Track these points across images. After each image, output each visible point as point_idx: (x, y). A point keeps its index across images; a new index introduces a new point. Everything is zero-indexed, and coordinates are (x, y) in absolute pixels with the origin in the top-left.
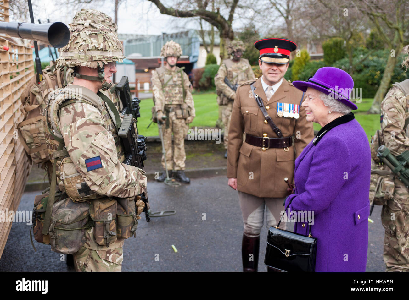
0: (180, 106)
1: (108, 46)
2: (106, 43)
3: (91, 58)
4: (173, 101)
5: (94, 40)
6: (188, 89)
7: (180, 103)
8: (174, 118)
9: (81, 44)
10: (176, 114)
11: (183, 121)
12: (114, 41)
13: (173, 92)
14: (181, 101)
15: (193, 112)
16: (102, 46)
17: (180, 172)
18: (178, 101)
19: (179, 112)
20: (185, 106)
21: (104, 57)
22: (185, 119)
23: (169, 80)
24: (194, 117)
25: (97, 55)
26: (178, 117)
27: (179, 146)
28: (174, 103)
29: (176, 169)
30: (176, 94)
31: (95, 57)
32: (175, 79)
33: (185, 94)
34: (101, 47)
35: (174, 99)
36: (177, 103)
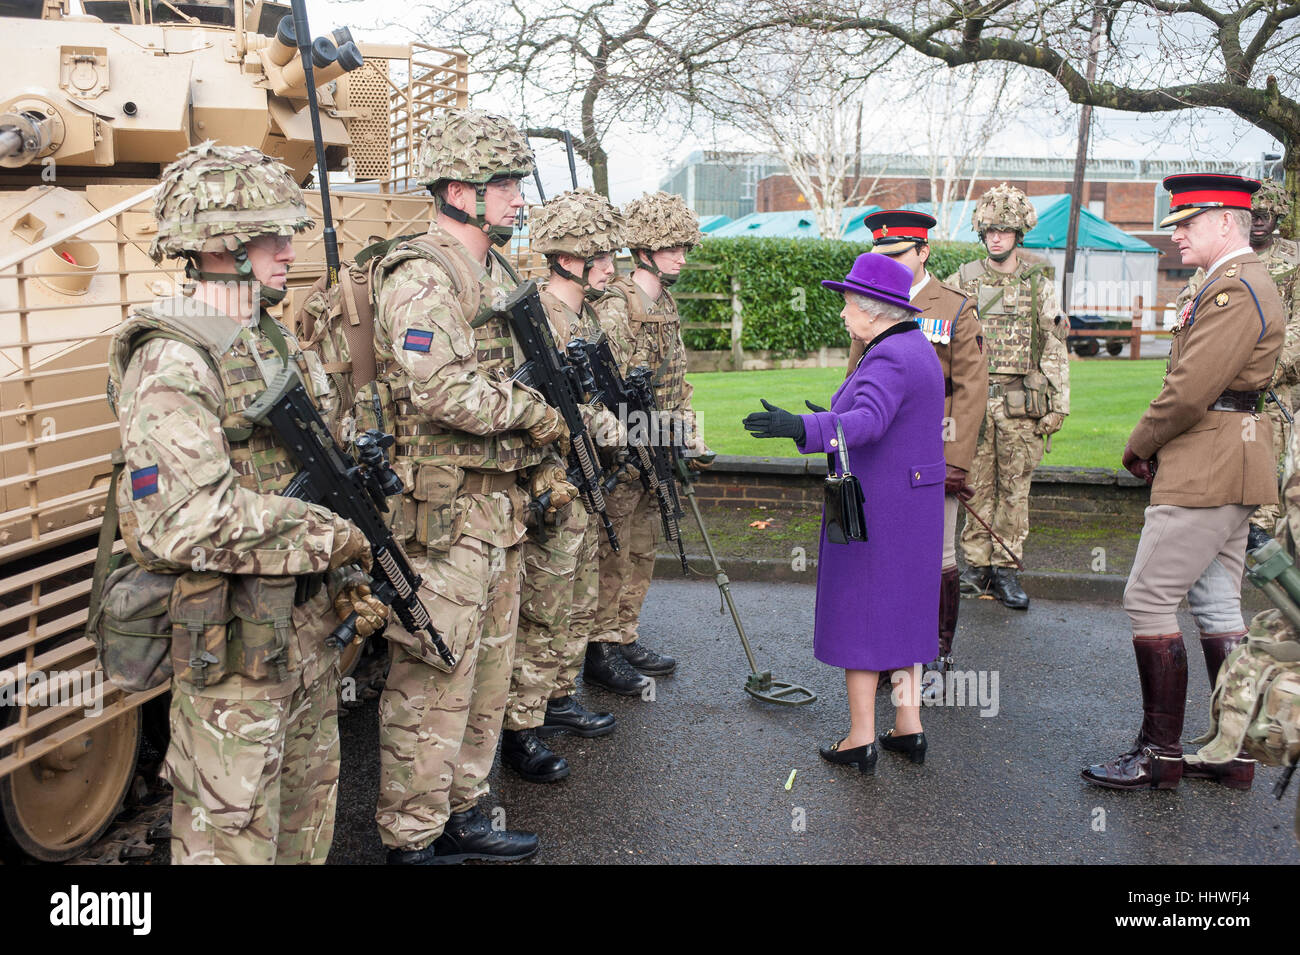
0: (1019, 379)
1: (248, 197)
2: (244, 192)
3: (207, 230)
4: (998, 364)
5: (214, 187)
6: (1052, 327)
7: (1021, 371)
8: (1000, 415)
9: (182, 198)
10: (1006, 404)
11: (1028, 424)
12: (268, 184)
13: (1002, 337)
14: (1024, 365)
15: (1063, 399)
16: (230, 199)
17: (1004, 573)
18: (1015, 365)
19: (1016, 397)
20: (1036, 380)
21: (239, 225)
22: (1037, 420)
23: (993, 302)
24: (1064, 415)
25: (221, 221)
26: (1013, 411)
27: (1010, 499)
28: (1002, 369)
29: (996, 562)
30: (1008, 342)
31: (217, 226)
32: (1009, 299)
33: (1039, 343)
34: (229, 201)
35: (1003, 359)
36: (1011, 370)
